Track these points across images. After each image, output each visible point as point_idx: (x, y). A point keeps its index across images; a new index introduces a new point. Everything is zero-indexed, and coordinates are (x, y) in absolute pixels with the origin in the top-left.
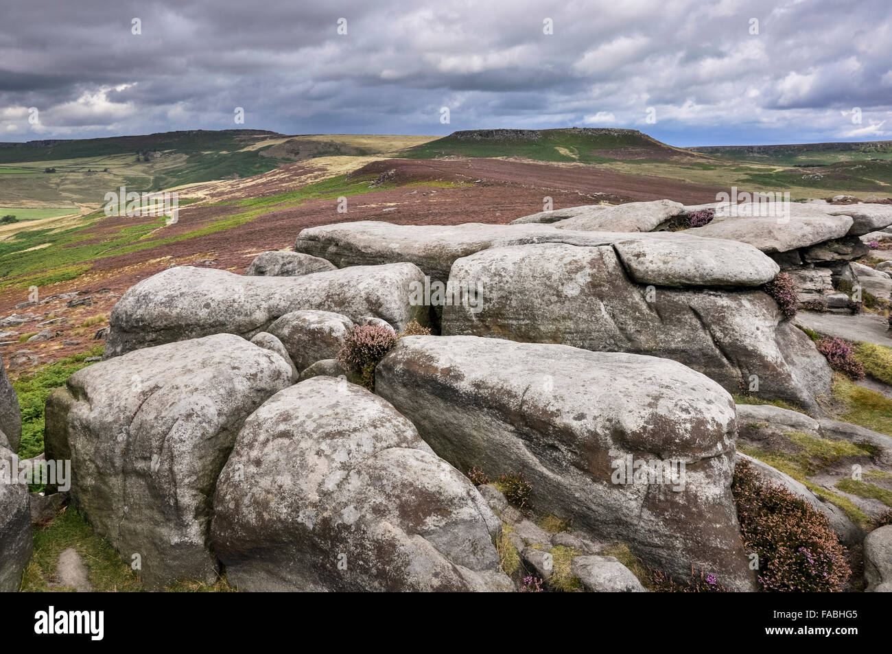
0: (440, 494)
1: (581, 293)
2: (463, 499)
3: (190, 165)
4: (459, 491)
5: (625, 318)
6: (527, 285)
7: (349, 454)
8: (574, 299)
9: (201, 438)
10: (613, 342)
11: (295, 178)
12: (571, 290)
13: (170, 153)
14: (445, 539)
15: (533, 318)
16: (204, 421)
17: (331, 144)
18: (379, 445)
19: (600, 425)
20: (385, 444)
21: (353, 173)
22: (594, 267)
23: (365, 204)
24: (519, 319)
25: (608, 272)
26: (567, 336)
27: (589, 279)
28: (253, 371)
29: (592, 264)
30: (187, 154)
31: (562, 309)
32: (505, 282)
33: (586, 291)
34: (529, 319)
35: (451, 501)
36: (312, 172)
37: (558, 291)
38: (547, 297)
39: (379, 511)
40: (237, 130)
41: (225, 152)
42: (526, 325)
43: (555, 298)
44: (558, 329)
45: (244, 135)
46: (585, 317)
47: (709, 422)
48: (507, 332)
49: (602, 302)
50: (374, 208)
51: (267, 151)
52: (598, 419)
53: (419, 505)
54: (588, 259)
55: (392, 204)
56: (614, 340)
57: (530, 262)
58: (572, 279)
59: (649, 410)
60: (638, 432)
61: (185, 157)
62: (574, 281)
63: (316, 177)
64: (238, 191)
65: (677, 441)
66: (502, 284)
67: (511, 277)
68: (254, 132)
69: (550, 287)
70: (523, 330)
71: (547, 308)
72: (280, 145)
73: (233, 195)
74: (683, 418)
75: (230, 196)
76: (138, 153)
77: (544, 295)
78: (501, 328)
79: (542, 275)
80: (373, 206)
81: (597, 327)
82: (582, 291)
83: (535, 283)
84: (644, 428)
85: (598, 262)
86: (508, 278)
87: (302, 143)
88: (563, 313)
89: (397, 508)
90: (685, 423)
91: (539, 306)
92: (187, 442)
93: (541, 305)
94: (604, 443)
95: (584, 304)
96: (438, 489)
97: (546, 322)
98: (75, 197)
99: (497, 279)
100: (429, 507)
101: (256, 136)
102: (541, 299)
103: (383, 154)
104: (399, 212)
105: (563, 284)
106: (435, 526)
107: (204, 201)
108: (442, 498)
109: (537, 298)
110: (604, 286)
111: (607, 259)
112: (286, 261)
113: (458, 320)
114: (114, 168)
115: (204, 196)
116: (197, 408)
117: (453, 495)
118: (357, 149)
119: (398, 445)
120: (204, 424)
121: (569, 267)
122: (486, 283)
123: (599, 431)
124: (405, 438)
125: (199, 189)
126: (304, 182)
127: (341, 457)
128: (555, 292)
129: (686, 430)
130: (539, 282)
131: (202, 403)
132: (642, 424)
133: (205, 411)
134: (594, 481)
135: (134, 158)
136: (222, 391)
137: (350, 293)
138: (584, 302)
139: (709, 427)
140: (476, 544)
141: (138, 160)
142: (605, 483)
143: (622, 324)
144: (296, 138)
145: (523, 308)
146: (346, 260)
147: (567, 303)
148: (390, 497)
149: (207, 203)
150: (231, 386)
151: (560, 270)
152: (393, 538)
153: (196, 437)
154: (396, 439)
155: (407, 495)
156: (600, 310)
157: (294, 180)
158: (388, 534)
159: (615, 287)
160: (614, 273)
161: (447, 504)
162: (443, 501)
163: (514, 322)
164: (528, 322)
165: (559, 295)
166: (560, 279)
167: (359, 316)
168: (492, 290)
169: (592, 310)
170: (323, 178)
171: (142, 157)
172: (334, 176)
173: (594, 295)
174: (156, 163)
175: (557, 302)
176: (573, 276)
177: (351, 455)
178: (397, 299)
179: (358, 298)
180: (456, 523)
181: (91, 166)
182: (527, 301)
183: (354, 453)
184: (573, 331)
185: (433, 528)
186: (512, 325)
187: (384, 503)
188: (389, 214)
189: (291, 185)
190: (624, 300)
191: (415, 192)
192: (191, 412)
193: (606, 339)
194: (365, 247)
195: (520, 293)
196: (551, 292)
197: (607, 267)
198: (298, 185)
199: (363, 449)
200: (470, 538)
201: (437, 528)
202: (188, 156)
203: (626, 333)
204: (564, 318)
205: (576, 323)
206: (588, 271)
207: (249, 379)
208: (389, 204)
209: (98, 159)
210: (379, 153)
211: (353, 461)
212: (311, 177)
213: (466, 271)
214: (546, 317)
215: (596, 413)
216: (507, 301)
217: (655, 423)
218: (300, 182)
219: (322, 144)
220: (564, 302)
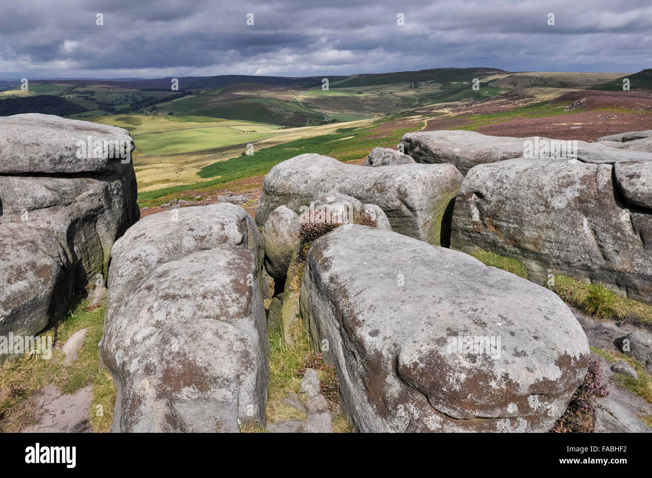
0: (207, 370)
1: (567, 207)
2: (228, 381)
3: (443, 91)
4: (227, 372)
5: (606, 237)
6: (522, 193)
7: (167, 315)
8: (561, 211)
9: (136, 276)
10: (588, 257)
11: (510, 102)
12: (559, 203)
13: (431, 83)
14: (193, 411)
15: (521, 223)
16: (144, 265)
17: (541, 79)
18: (199, 313)
19: (387, 347)
20: (205, 314)
21: (553, 100)
22: (585, 183)
23: (558, 123)
24: (509, 223)
25: (598, 190)
26: (547, 244)
27: (577, 194)
28: (203, 234)
29: (583, 180)
30: (441, 83)
31: (547, 219)
32: (505, 188)
33: (573, 205)
34: (518, 224)
35: (215, 379)
36: (523, 98)
37: (546, 202)
38: (536, 206)
39: (148, 370)
40: (476, 68)
41: (466, 83)
42: (515, 228)
43: (542, 208)
44: (540, 237)
45: (480, 71)
46: (567, 229)
47: (495, 378)
48: (499, 232)
49: (586, 217)
50: (564, 126)
51: (494, 83)
52: (387, 341)
53: (184, 374)
54: (581, 175)
55: (579, 124)
56: (589, 256)
57: (530, 173)
58: (561, 193)
59: (433, 346)
60: (408, 367)
61: (440, 85)
62: (563, 194)
63: (526, 102)
64: (471, 109)
65: (444, 389)
66: (501, 190)
67: (511, 184)
68: (487, 69)
69: (540, 197)
70: (511, 232)
71: (534, 216)
72: (504, 79)
73: (467, 111)
74: (462, 365)
75: (464, 112)
76: (411, 82)
77: (533, 204)
78: (495, 228)
79: (536, 186)
80: (564, 124)
81: (576, 240)
82: (569, 205)
83: (529, 192)
84: (416, 364)
85: (590, 180)
86: (507, 185)
87: (520, 77)
88: (547, 222)
89: (162, 371)
90: (461, 372)
91: (527, 213)
92: (125, 278)
93: (529, 212)
94: (385, 367)
95: (568, 217)
96: (206, 365)
97: (531, 229)
98: (372, 109)
99: (499, 184)
100: (192, 378)
101: (488, 72)
102: (531, 206)
103: (580, 86)
104: (583, 130)
105: (552, 196)
106: (187, 396)
107: (448, 115)
108: (207, 374)
109: (527, 206)
110: (590, 202)
111: (600, 177)
112: (386, 155)
113: (464, 216)
114: (396, 92)
115: (448, 112)
116: (143, 254)
117: (219, 374)
118: (560, 83)
119: (217, 318)
120: (142, 267)
121: (561, 180)
122: (490, 188)
123: (384, 353)
124: (227, 312)
125: (445, 107)
126: (516, 105)
127: (160, 316)
128: (544, 203)
129: (458, 380)
130: (532, 191)
131: (148, 252)
132: (416, 359)
133: (148, 258)
134: (369, 400)
135: (408, 85)
136: (170, 245)
137: (389, 183)
138: (568, 215)
139: (493, 384)
140: (222, 424)
141: (411, 87)
142: (375, 406)
143: (601, 241)
144: (516, 74)
145: (514, 213)
146: (424, 158)
147: (553, 214)
148: (162, 360)
149: (449, 116)
150: (179, 242)
151: (553, 182)
152: (144, 396)
153: (132, 275)
154: (218, 311)
155: (175, 363)
156: (582, 225)
157: (511, 103)
158: (142, 392)
159: (601, 205)
160: (603, 191)
161: (210, 381)
162: (207, 377)
163: (505, 224)
164: (517, 226)
165: (547, 205)
166: (551, 191)
167: (391, 202)
168: (493, 193)
169: (574, 223)
170: (531, 103)
171: (413, 85)
172: (539, 102)
173: (579, 210)
174: (422, 89)
175: (543, 212)
176: (563, 189)
177: (169, 316)
178: (420, 192)
179: (392, 188)
180: (207, 400)
181: (384, 91)
182: (518, 207)
183: (172, 315)
184: (552, 240)
185: (185, 398)
186: (503, 226)
187: (155, 364)
188: (575, 131)
189: (507, 106)
190: (609, 218)
191: (600, 116)
192: (138, 256)
193: (582, 254)
194: (436, 150)
195: (514, 199)
196: (541, 202)
197: (598, 185)
198: (512, 107)
199: (182, 313)
200: (217, 417)
201: (189, 399)
202: (442, 85)
203: (604, 252)
204: (547, 227)
205: (557, 234)
206: (578, 186)
207: (196, 240)
208: (576, 124)
209: (388, 86)
210: (577, 85)
211: (167, 322)
212: (522, 102)
213: (477, 175)
214: (532, 224)
215: (388, 333)
216: (502, 205)
217: (429, 363)
218: (514, 105)
219: (535, 79)
220: (550, 213)
